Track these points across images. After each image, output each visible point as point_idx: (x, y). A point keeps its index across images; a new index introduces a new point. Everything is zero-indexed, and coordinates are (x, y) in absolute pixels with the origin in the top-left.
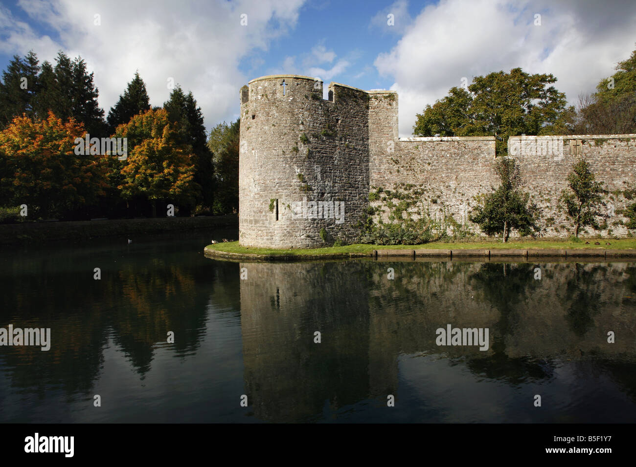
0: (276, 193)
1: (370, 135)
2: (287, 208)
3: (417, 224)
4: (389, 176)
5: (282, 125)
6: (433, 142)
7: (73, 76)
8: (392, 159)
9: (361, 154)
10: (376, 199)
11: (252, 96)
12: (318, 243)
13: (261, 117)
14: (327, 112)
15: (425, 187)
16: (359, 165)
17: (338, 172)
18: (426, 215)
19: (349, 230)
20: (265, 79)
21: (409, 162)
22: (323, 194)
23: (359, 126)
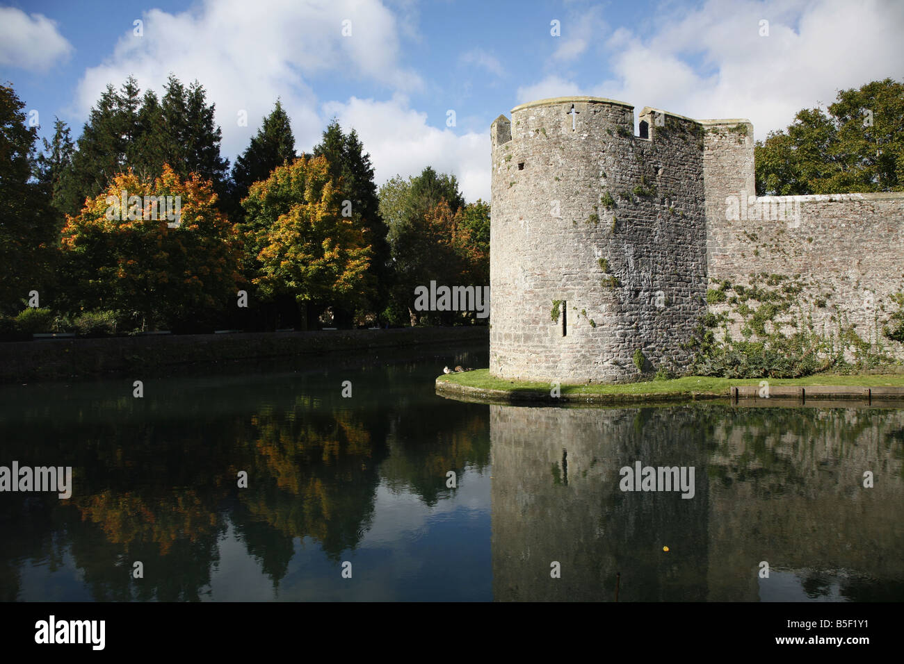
0: (563, 291)
1: (706, 193)
2: (581, 316)
3: (790, 342)
4: (742, 261)
5: (572, 178)
6: (817, 203)
7: (186, 111)
8: (745, 233)
9: (694, 225)
10: (719, 300)
11: (518, 132)
12: (631, 375)
13: (534, 166)
14: (642, 157)
15: (804, 279)
16: (690, 244)
17: (660, 255)
18: (807, 328)
19: (678, 353)
20: (542, 105)
21: (775, 237)
22: (637, 292)
23: (690, 178)
